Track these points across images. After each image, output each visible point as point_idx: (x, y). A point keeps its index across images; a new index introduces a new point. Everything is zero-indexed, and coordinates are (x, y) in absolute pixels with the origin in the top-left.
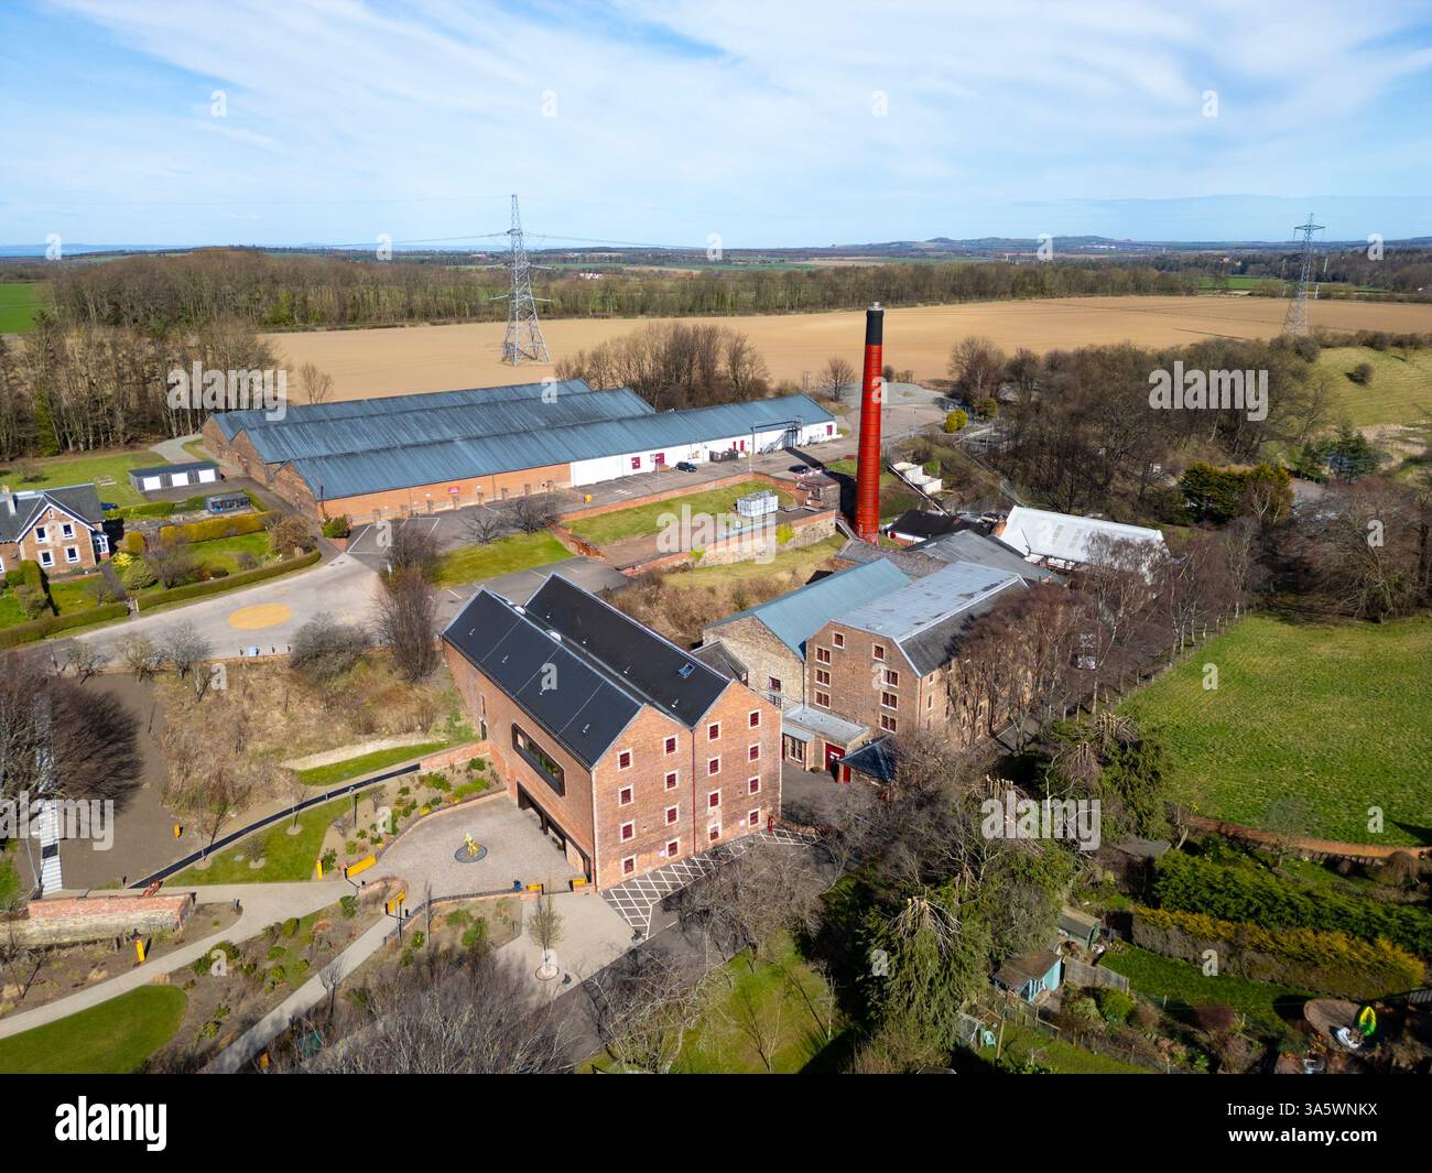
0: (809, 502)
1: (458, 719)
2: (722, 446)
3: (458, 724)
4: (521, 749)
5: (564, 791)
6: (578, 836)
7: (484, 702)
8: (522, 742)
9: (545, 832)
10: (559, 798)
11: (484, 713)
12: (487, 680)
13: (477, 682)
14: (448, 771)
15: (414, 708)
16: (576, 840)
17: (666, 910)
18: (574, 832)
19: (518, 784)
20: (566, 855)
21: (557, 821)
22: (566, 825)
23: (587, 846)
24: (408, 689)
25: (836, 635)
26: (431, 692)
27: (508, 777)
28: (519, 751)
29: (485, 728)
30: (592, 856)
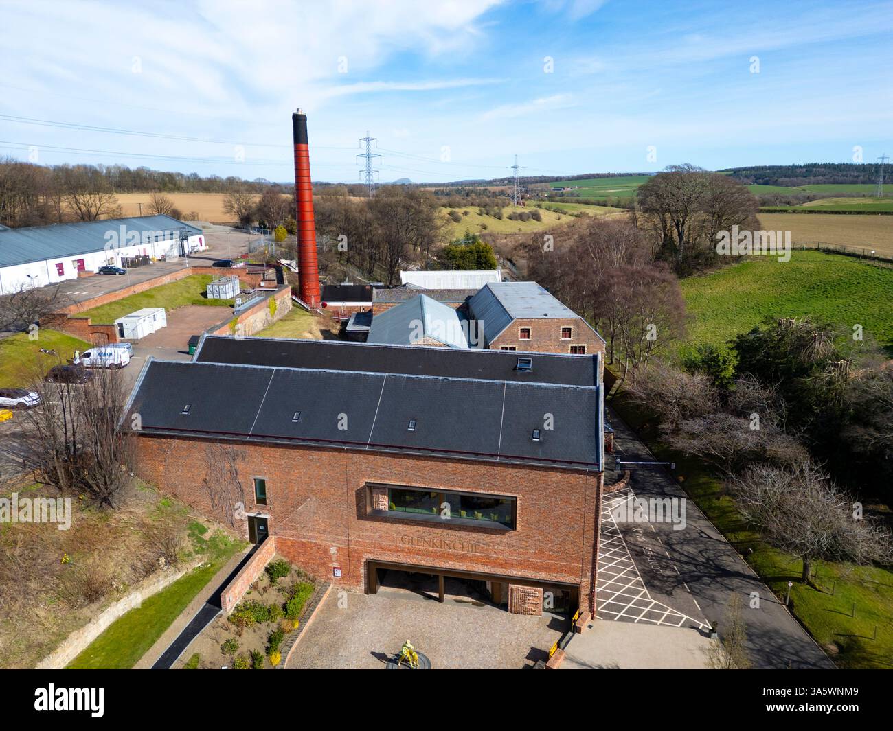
0: (263, 284)
1: (204, 531)
2: (132, 252)
3: (207, 536)
4: (380, 511)
5: (512, 525)
6: (547, 569)
7: (261, 486)
8: (383, 502)
9: (440, 600)
10: (498, 538)
11: (262, 500)
12: (279, 451)
13: (240, 465)
14: (255, 596)
15: (135, 539)
16: (542, 576)
17: (669, 594)
18: (535, 568)
19: (369, 563)
20: (504, 607)
21: (487, 570)
22: (512, 566)
23: (571, 571)
24: (105, 518)
25: (523, 330)
26: (139, 511)
27: (336, 565)
28: (377, 516)
29: (265, 520)
30: (586, 580)
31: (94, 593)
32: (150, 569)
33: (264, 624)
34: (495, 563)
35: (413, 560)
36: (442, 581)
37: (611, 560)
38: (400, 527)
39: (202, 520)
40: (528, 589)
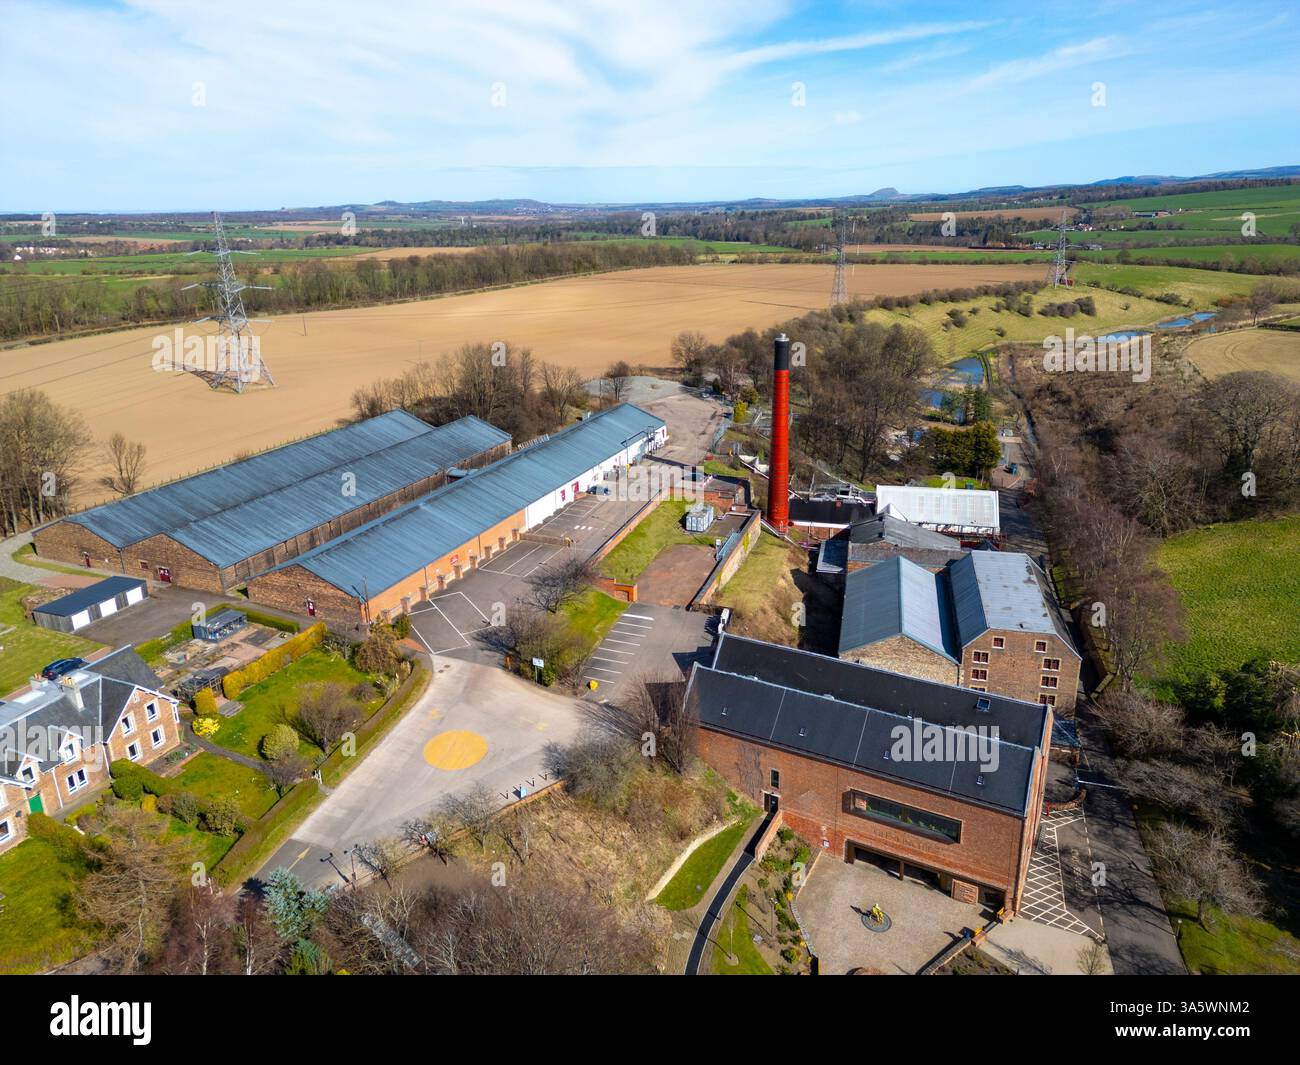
1: (735, 798)
2: (609, 465)
3: (738, 802)
4: (860, 810)
5: (957, 839)
6: (982, 874)
7: (775, 775)
8: (863, 805)
9: (900, 878)
10: (946, 846)
11: (775, 784)
12: (790, 756)
13: (762, 759)
14: (772, 851)
15: (698, 800)
16: (978, 878)
17: (1081, 910)
18: (973, 872)
19: (849, 843)
20: (948, 893)
21: (937, 866)
22: (956, 867)
23: (1000, 880)
24: (679, 782)
25: (996, 639)
26: (697, 779)
27: (825, 838)
28: (858, 813)
29: (776, 799)
30: (1011, 888)
31: (683, 835)
32: (708, 823)
33: (780, 873)
34: (942, 862)
35: (882, 847)
36: (902, 867)
37: (1042, 873)
38: (875, 824)
39: (733, 790)
40: (966, 885)
